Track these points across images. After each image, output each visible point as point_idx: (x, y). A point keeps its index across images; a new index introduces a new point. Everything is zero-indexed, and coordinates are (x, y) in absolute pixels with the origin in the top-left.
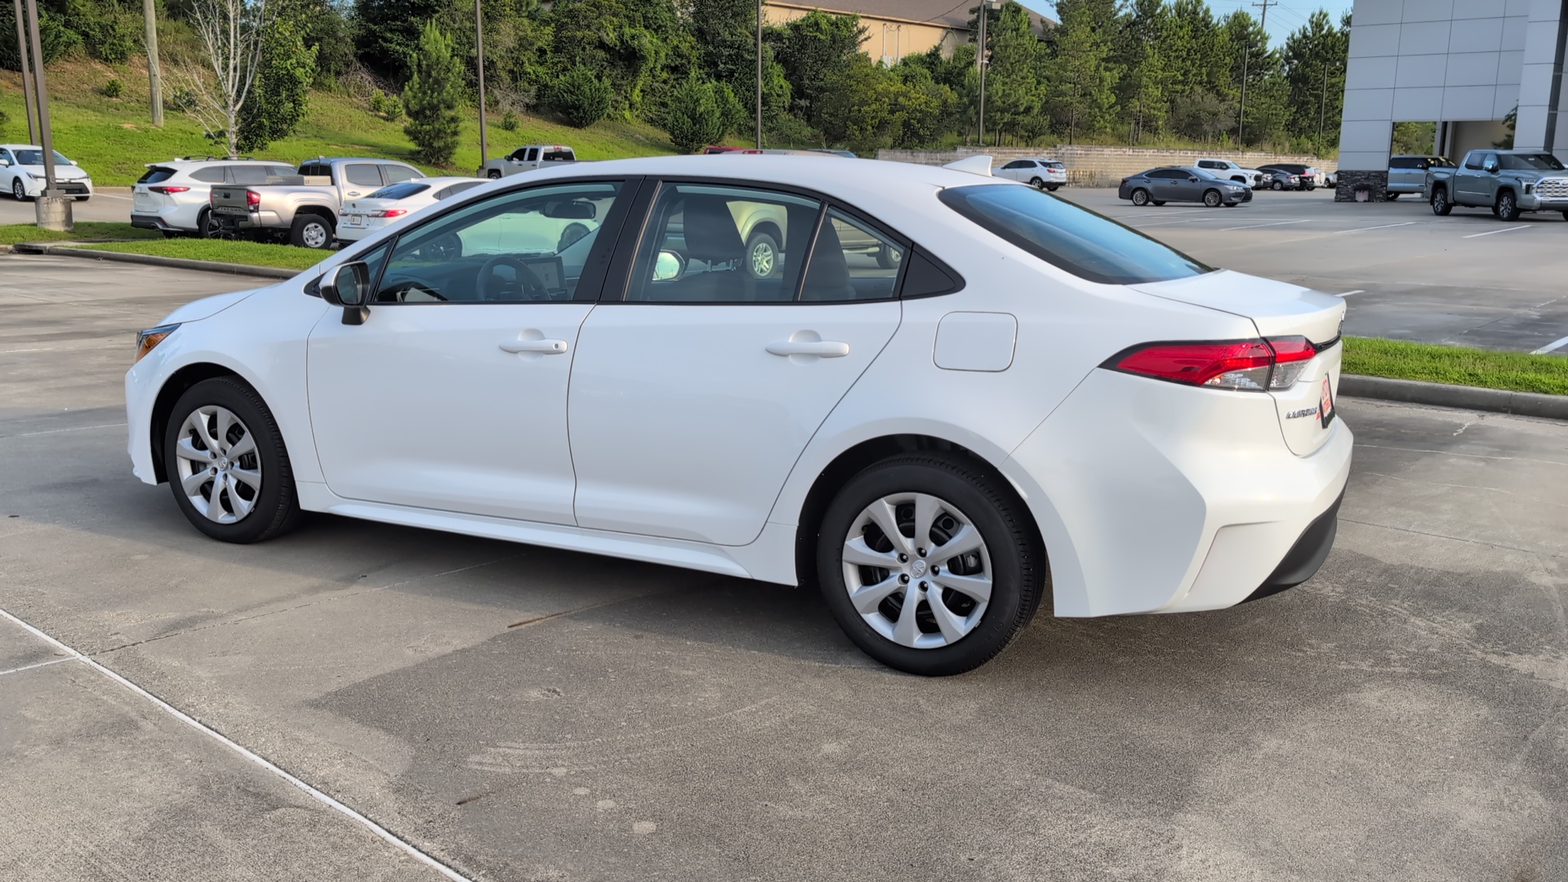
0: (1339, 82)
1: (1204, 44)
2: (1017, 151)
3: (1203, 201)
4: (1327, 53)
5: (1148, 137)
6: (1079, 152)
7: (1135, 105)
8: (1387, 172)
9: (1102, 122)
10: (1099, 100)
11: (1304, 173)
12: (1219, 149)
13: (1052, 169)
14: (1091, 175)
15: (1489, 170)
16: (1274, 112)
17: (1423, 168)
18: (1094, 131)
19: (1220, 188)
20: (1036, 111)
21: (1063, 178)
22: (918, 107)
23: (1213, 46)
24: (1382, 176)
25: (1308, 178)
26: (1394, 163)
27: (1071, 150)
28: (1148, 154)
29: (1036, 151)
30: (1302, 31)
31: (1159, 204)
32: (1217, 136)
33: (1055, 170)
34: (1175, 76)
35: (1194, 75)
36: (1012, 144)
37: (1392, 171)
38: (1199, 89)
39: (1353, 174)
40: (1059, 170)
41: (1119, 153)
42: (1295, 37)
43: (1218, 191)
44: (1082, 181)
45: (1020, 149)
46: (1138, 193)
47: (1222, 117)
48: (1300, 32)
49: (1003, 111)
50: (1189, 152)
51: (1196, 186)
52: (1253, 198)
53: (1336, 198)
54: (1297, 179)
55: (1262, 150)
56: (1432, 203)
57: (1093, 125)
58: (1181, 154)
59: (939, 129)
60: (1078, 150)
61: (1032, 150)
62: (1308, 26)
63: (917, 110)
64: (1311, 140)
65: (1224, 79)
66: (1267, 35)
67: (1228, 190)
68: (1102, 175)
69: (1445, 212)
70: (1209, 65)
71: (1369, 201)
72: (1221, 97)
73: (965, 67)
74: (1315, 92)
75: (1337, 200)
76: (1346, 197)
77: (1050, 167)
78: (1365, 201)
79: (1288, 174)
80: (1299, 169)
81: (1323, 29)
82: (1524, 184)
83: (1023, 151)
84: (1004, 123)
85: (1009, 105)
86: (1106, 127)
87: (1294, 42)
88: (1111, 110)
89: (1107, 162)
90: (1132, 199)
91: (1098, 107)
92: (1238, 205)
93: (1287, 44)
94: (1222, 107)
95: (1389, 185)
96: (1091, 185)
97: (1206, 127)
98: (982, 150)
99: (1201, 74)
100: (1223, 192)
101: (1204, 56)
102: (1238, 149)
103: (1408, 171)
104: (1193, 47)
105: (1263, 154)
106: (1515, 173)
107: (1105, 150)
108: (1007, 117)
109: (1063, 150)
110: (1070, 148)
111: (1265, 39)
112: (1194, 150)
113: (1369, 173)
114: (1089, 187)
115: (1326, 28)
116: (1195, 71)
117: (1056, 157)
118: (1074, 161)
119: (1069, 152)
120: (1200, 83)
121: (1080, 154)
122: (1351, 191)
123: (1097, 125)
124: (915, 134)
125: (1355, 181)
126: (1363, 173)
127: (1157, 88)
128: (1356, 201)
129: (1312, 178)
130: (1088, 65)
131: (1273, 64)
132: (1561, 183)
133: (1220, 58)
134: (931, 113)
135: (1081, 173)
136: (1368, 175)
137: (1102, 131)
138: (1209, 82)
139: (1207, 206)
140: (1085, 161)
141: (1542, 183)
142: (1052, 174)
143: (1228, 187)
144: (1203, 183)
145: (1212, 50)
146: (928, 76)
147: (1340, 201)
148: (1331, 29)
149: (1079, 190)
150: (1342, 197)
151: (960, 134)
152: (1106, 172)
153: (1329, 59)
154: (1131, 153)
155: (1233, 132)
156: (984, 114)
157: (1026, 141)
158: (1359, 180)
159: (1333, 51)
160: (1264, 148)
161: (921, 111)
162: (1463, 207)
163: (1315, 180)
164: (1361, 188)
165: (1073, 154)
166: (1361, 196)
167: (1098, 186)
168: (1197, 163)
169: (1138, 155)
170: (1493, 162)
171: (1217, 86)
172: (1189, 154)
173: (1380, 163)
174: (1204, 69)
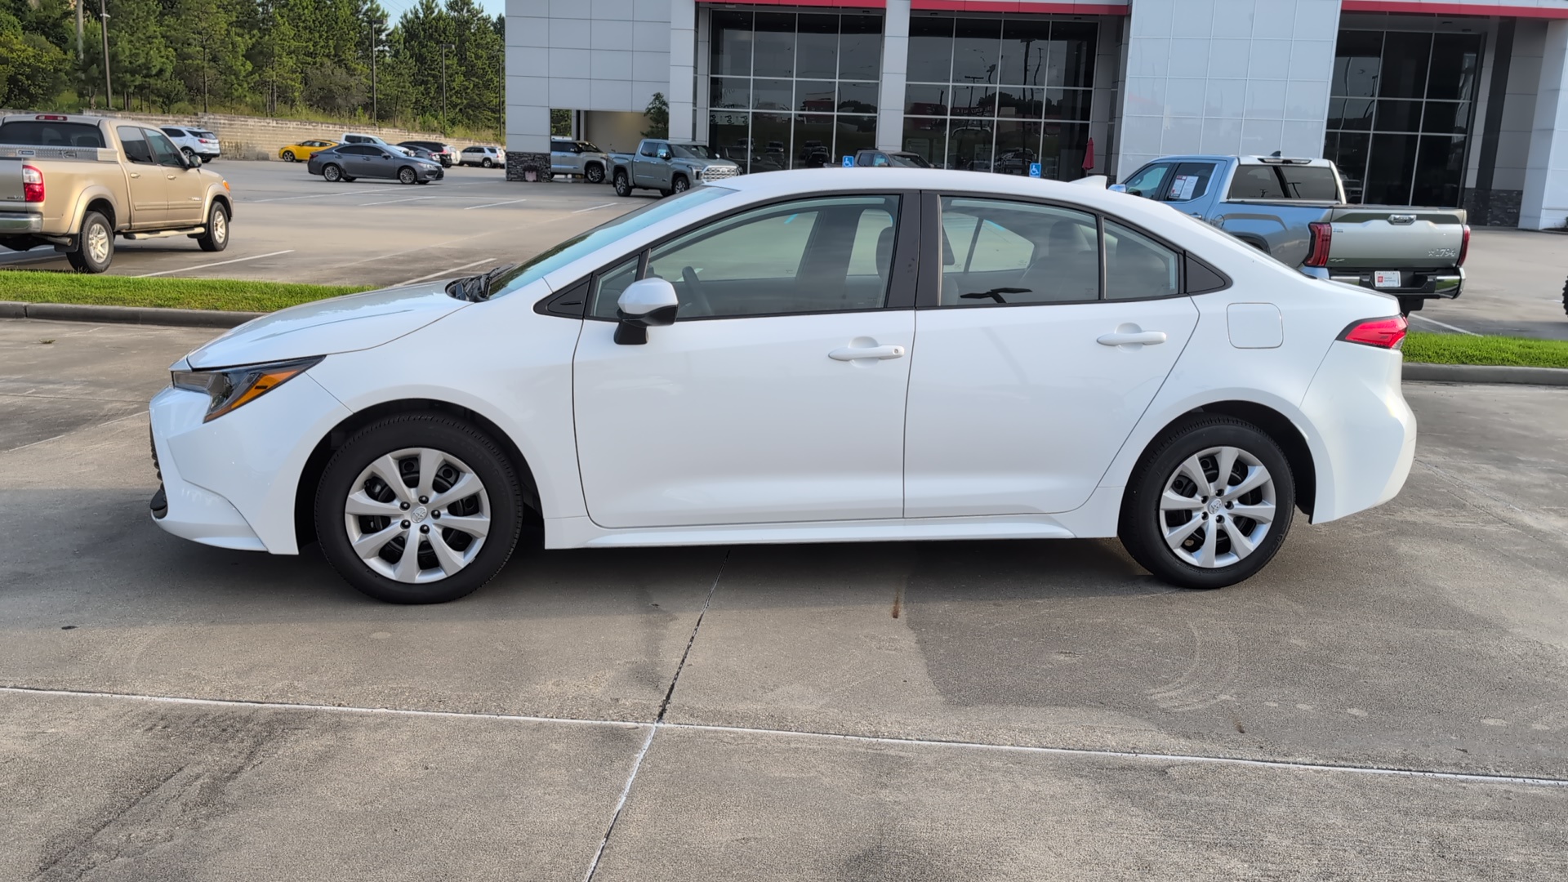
0: (453, 65)
1: (326, 16)
2: (154, 117)
3: (399, 178)
4: (440, 36)
5: (286, 109)
6: (222, 121)
7: (271, 74)
8: (549, 154)
9: (240, 90)
10: (234, 67)
11: (442, 151)
12: (357, 123)
13: (204, 140)
14: (237, 146)
15: (663, 158)
16: (404, 90)
17: (575, 152)
18: (232, 100)
19: (414, 166)
20: (168, 74)
21: (216, 149)
22: (25, 61)
23: (338, 18)
24: (545, 158)
25: (446, 156)
26: (556, 146)
27: (214, 119)
28: (292, 126)
29: (176, 119)
30: (413, 11)
31: (350, 180)
32: (353, 111)
33: (208, 140)
34: (307, 47)
35: (322, 47)
36: (141, 109)
37: (554, 154)
38: (327, 62)
39: (521, 155)
40: (212, 141)
41: (262, 124)
42: (408, 17)
43: (413, 170)
44: (229, 152)
45: (157, 115)
46: (329, 168)
47: (354, 91)
48: (411, 12)
49: (133, 73)
50: (331, 126)
51: (390, 162)
52: (445, 175)
53: (507, 177)
54: (438, 157)
55: (395, 127)
56: (615, 186)
57: (232, 93)
58: (324, 128)
59: (53, 87)
60: (221, 119)
61: (171, 117)
62: (418, 7)
63: (25, 65)
64: (436, 119)
65: (350, 54)
66: (386, 13)
67: (422, 167)
68: (248, 147)
69: (627, 193)
70: (335, 38)
71: (537, 181)
72: (351, 72)
73: (62, 18)
74: (433, 72)
75: (509, 179)
76: (516, 176)
77: (201, 137)
78: (534, 181)
79: (429, 151)
80: (437, 147)
81: (434, 12)
82: (695, 171)
83: (161, 118)
84: (135, 87)
85: (139, 66)
86: (245, 96)
87: (408, 22)
88: (249, 79)
89: (252, 133)
90: (323, 174)
91: (234, 74)
92: (430, 182)
93: (402, 23)
94: (353, 82)
95: (553, 166)
96: (238, 157)
97: (339, 101)
98: (113, 115)
99: (328, 46)
100: (417, 170)
101: (330, 28)
102: (375, 125)
103: (563, 154)
104: (317, 19)
105: (397, 130)
106: (685, 161)
107: (249, 120)
108: (139, 80)
109: (206, 119)
110: (212, 117)
111: (384, 16)
112: (335, 124)
113: (535, 155)
114: (236, 159)
115: (436, 11)
116: (322, 43)
117: (198, 126)
118: (218, 131)
119: (211, 121)
120: (328, 56)
121: (224, 124)
122: (521, 171)
123: (236, 94)
124: (24, 91)
125: (522, 162)
126: (529, 154)
127: (291, 58)
128: (526, 181)
129: (450, 155)
130: (217, 28)
131: (395, 42)
132: (721, 170)
133: (344, 32)
134: (43, 69)
135: (227, 144)
136: (534, 157)
137: (240, 99)
138: (335, 56)
139: (403, 183)
140: (229, 132)
141: (708, 170)
142: (204, 145)
143: (422, 165)
144: (396, 161)
145: (336, 23)
146: (16, 23)
147: (511, 180)
148: (440, 11)
149: (227, 161)
150: (513, 176)
151: (81, 95)
152: (252, 144)
153: (442, 42)
154: (275, 124)
155: (367, 107)
156: (111, 75)
157: (162, 107)
158: (526, 161)
159: (445, 34)
160: (397, 124)
161: (29, 66)
162: (641, 190)
163: (452, 158)
164: (530, 169)
165: (217, 123)
166: (531, 177)
167: (245, 158)
168: (344, 137)
169: (282, 127)
170: (665, 151)
171: (344, 60)
172: (331, 128)
173: (544, 147)
174: (331, 41)
